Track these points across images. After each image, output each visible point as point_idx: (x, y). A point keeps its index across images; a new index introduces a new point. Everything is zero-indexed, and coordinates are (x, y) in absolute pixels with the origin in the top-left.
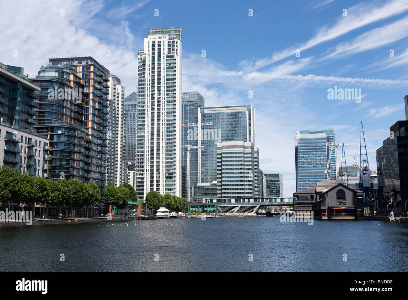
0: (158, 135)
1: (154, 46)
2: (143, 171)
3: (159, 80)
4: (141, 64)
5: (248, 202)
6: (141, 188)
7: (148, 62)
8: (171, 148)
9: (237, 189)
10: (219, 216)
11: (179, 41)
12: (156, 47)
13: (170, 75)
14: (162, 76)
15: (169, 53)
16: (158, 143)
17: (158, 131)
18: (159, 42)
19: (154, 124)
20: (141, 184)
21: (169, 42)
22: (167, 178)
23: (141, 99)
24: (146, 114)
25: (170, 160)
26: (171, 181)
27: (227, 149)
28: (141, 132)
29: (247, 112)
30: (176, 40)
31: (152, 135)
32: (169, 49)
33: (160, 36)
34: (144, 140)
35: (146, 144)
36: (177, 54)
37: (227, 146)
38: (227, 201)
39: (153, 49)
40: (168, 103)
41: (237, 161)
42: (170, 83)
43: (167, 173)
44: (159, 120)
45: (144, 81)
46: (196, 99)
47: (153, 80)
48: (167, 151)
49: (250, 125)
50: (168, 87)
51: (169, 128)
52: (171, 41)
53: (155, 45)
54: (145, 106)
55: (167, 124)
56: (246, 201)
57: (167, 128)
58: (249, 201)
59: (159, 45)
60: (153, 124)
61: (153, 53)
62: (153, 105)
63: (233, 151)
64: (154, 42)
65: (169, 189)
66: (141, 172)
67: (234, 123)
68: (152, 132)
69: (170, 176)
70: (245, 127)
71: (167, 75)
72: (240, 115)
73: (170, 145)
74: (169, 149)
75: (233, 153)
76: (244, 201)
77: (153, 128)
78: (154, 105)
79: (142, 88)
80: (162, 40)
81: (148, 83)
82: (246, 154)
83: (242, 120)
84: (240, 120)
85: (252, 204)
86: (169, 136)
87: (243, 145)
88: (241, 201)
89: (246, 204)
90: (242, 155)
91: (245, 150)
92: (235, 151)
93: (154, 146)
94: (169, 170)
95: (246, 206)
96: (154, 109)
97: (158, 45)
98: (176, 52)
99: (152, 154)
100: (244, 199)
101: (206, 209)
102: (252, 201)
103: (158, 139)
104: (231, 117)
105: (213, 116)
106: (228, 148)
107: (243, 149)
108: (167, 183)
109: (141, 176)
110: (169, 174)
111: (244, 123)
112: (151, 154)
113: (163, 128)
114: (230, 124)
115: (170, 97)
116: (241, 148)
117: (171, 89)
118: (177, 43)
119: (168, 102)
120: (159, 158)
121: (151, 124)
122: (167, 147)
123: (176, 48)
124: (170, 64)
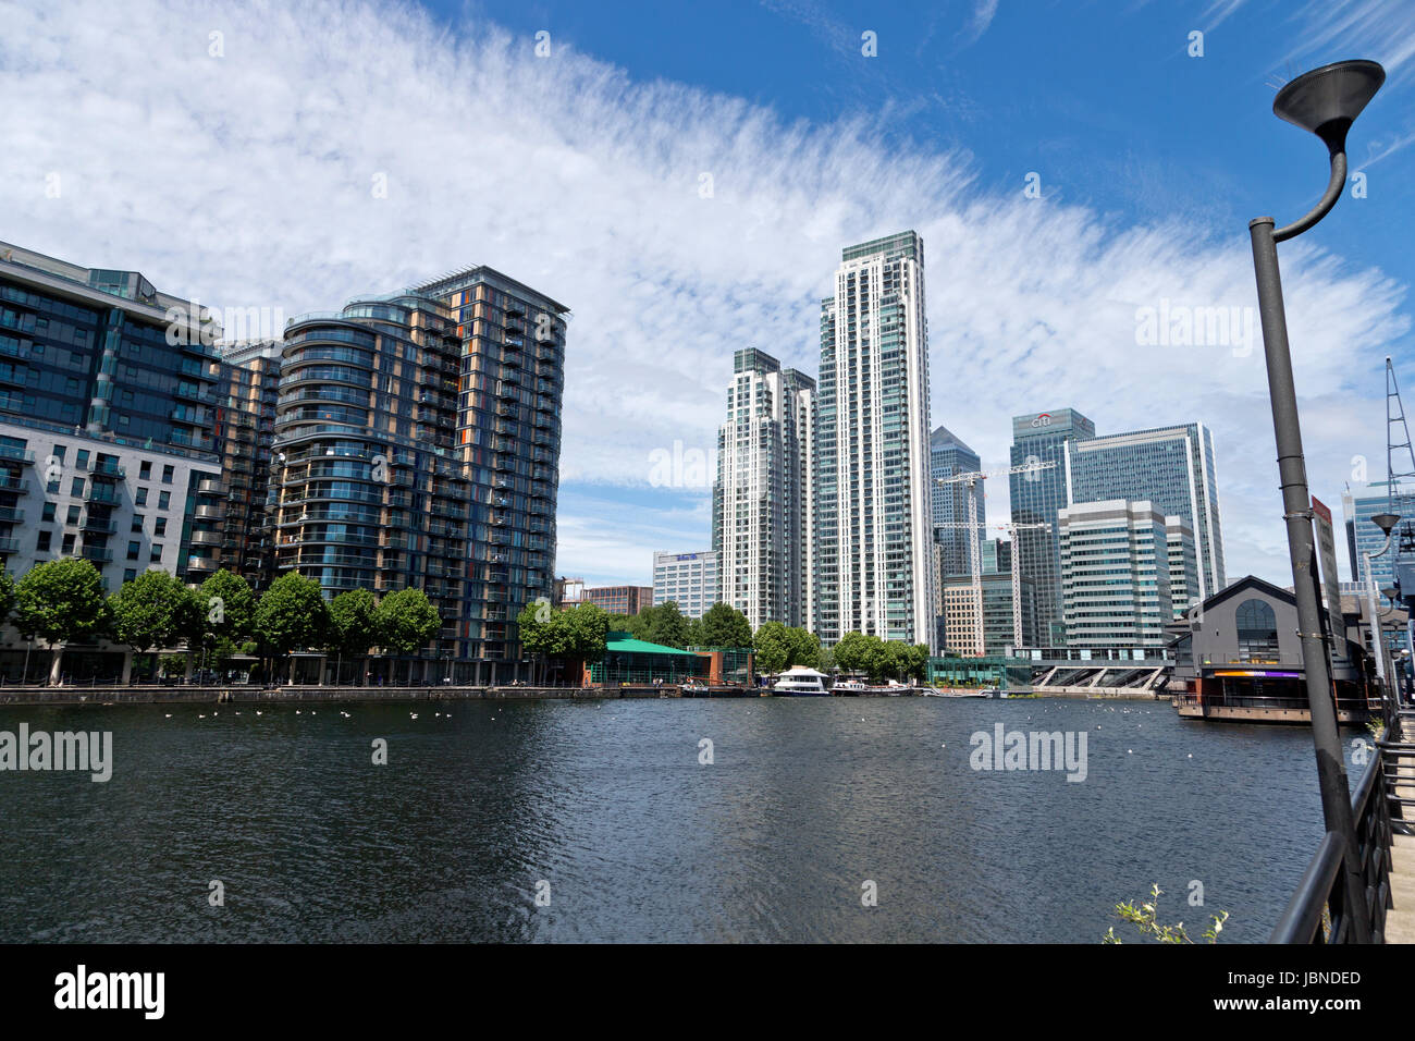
0: (868, 492)
1: (851, 282)
2: (835, 578)
3: (866, 359)
4: (826, 330)
5: (1127, 659)
6: (832, 620)
7: (841, 324)
8: (898, 519)
9: (1116, 625)
10: (1010, 694)
11: (911, 262)
12: (858, 286)
13: (889, 345)
14: (872, 349)
15: (886, 292)
16: (869, 510)
17: (868, 482)
18: (864, 272)
19: (857, 465)
20: (832, 611)
21: (886, 268)
22: (891, 595)
23: (827, 408)
24: (840, 444)
25: (896, 551)
26: (900, 602)
27: (1082, 523)
28: (828, 487)
29: (1188, 440)
30: (903, 261)
31: (855, 492)
32: (886, 284)
33: (866, 258)
34: (836, 505)
35: (840, 515)
36: (906, 292)
37: (1081, 515)
38: (1069, 655)
39: (852, 291)
40: (886, 411)
41: (1110, 551)
42: (889, 363)
43: (890, 582)
44: (868, 455)
45: (833, 366)
46: (1069, 424)
47: (853, 362)
48: (889, 528)
49: (1198, 471)
50: (885, 374)
51: (892, 472)
52: (891, 264)
53: (854, 281)
54: (836, 424)
55: (887, 463)
56: (1123, 654)
57: (887, 472)
58: (1131, 655)
59: (864, 279)
60: (854, 466)
61: (852, 300)
62: (854, 421)
63: (1100, 528)
64: (852, 275)
65: (896, 623)
66: (832, 583)
67: (1155, 470)
68: (855, 484)
69: (897, 589)
70: (1185, 476)
71: (883, 346)
72: (1169, 448)
73: (895, 513)
74: (894, 522)
75: (1100, 531)
76: (1116, 656)
77: (855, 475)
78: (856, 421)
79: (827, 384)
80: (869, 267)
81: (842, 371)
82: (1138, 532)
83: (1174, 459)
84: (1168, 460)
85: (1140, 663)
86: (892, 490)
87: (1125, 508)
88: (1107, 654)
89: (1123, 663)
90: (1126, 535)
91: (1135, 522)
92: (1104, 527)
93: (858, 519)
94: (895, 575)
95: (1125, 670)
96: (856, 429)
97: (862, 278)
98: (903, 289)
99: (855, 538)
100: (1117, 650)
101: (972, 674)
102: (1139, 655)
103: (868, 500)
104: (1145, 456)
105: (1100, 457)
106: (1084, 520)
107: (1126, 519)
108: (892, 607)
109: (831, 592)
110: (895, 586)
111: (1181, 467)
112: (853, 538)
113: (878, 474)
114: (1144, 473)
115: (890, 398)
116: (1119, 517)
117: (892, 377)
118: (905, 268)
119: (887, 409)
120: (872, 545)
121: (852, 465)
122: (888, 519)
123: (903, 279)
124: (889, 320)
